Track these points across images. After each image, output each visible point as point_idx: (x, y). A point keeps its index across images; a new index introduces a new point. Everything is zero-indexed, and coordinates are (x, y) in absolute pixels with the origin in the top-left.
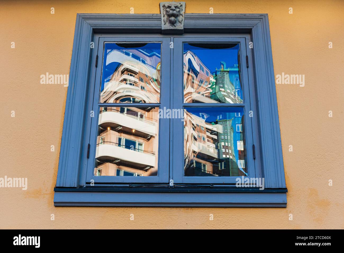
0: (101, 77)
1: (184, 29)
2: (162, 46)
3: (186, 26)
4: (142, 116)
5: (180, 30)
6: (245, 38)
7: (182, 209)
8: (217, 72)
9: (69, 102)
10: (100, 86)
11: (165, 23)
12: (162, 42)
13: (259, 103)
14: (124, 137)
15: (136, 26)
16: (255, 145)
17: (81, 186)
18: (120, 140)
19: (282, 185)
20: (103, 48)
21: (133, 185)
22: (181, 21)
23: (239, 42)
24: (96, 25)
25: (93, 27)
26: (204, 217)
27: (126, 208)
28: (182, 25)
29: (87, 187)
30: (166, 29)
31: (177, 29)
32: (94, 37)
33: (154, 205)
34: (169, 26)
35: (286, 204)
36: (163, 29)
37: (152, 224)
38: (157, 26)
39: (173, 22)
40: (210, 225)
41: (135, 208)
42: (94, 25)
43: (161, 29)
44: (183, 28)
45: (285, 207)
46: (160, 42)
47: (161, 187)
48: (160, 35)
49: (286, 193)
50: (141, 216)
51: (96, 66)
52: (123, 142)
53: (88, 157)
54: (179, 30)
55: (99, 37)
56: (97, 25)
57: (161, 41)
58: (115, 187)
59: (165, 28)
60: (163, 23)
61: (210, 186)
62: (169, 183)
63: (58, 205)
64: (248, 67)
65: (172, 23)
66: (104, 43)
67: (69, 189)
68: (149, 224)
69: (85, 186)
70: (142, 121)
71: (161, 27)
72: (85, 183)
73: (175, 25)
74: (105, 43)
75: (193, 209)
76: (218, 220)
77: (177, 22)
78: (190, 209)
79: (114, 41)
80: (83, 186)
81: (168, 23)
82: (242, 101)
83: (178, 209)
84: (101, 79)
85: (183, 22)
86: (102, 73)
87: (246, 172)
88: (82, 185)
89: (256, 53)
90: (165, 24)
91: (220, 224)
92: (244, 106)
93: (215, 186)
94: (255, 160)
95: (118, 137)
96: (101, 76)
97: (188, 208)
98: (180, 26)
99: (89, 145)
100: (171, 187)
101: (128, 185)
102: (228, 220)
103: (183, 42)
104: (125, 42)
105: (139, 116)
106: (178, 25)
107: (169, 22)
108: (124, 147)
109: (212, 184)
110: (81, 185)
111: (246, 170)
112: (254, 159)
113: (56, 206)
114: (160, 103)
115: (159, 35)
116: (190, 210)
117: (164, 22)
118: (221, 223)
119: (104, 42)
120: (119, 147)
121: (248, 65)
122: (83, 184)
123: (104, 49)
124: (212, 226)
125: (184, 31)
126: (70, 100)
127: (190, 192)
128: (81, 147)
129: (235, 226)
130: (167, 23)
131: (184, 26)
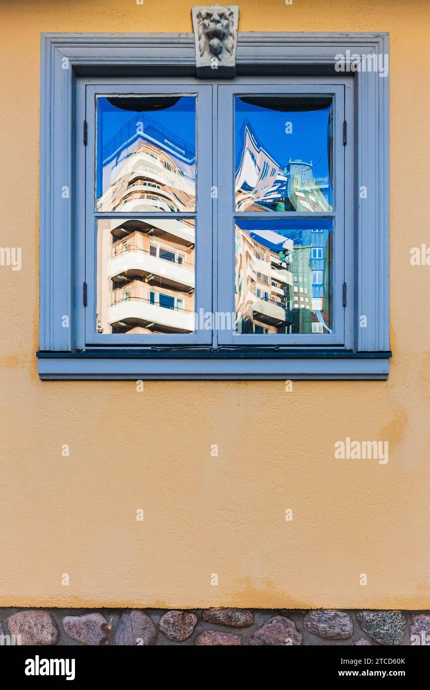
0: (95, 164)
1: (237, 65)
2: (198, 103)
3: (239, 60)
4: (180, 260)
5: (230, 68)
6: (345, 85)
7: (232, 383)
8: (291, 165)
9: (45, 210)
10: (95, 181)
11: (202, 54)
12: (197, 95)
13: (360, 210)
14: (158, 291)
15: (149, 59)
16: (347, 284)
17: (79, 350)
18: (152, 295)
19: (384, 346)
20: (94, 108)
21: (157, 347)
22: (230, 49)
23: (333, 94)
24: (77, 59)
25: (72, 63)
26: (264, 394)
27: (149, 382)
28: (233, 57)
29: (87, 350)
30: (203, 66)
31: (223, 67)
32: (77, 85)
33: (189, 378)
34: (209, 58)
35: (387, 375)
36: (198, 65)
37: (187, 405)
38: (188, 59)
39: (216, 50)
40: (273, 406)
41: (161, 383)
42: (74, 58)
43: (194, 67)
44: (233, 65)
45: (385, 380)
46: (194, 95)
47: (200, 350)
48: (194, 79)
49: (388, 358)
50: (171, 393)
51: (85, 143)
52: (157, 299)
53: (85, 304)
54: (226, 67)
55: (86, 85)
56: (79, 59)
57: (196, 93)
58: (130, 350)
59: (202, 64)
60: (198, 53)
61: (273, 349)
62: (211, 345)
63: (46, 378)
64: (345, 144)
65: (216, 52)
66: (95, 96)
67: (59, 353)
68: (183, 405)
69: (84, 350)
70: (181, 267)
71: (195, 61)
72: (84, 345)
73: (220, 56)
74: (98, 96)
75: (248, 382)
76: (284, 399)
77: (224, 50)
78: (243, 382)
79: (112, 92)
80: (82, 349)
81: (208, 54)
82: (331, 208)
83: (226, 383)
84: (95, 167)
85: (234, 50)
86: (97, 157)
87: (329, 328)
88: (80, 348)
89: (362, 116)
90: (201, 56)
91: (287, 405)
92: (335, 216)
93: (281, 348)
94: (346, 308)
95: (150, 291)
96: (95, 162)
97: (240, 382)
98: (229, 60)
99: (85, 285)
100: (214, 350)
101: (150, 348)
102: (299, 398)
103: (235, 95)
104: (133, 94)
105: (176, 261)
106: (226, 57)
107: (208, 50)
108: (159, 304)
109: (277, 345)
110: (78, 348)
111: (329, 324)
112: (344, 306)
113: (43, 380)
114: (195, 212)
115: (191, 80)
116: (243, 384)
117: (200, 50)
118: (288, 403)
119: (96, 94)
120: (152, 305)
121: (346, 140)
122: (82, 346)
123: (97, 109)
124: (276, 407)
125: (235, 69)
126: (45, 206)
127: (244, 357)
128: (72, 287)
129: (308, 407)
130: (206, 54)
131: (236, 59)
